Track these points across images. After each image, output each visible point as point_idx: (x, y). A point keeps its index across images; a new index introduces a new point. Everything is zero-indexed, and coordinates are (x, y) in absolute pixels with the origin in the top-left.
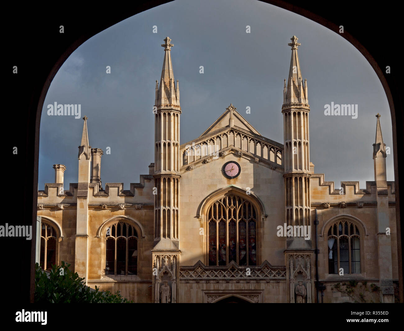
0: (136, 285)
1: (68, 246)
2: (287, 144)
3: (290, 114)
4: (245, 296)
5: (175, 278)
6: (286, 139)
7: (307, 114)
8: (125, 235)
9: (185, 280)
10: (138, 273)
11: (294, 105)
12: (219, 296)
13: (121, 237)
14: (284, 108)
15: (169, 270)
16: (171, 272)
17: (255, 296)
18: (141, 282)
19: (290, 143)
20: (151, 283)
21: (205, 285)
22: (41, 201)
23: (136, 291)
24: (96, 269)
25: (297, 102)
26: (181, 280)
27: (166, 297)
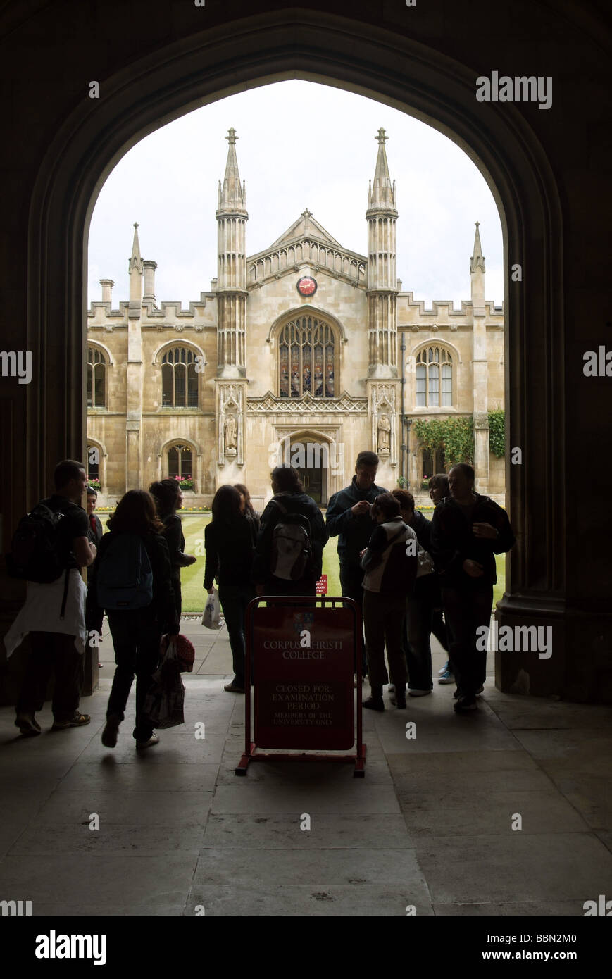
0: (197, 418)
1: (119, 374)
2: (371, 256)
3: (375, 221)
4: (322, 431)
5: (241, 410)
6: (370, 250)
7: (394, 221)
8: (183, 361)
9: (253, 413)
10: (199, 405)
11: (380, 211)
12: (292, 431)
13: (180, 364)
14: (369, 215)
15: (235, 401)
16: (237, 404)
17: (333, 431)
18: (203, 416)
19: (375, 256)
20: (214, 416)
21: (275, 418)
22: (91, 322)
23: (197, 426)
24: (151, 400)
25: (383, 205)
26: (248, 413)
27: (232, 432)
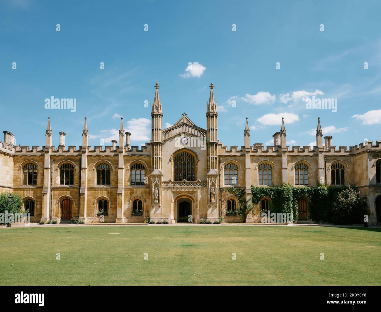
0: (144, 189)
1: (115, 172)
2: (208, 130)
3: (209, 117)
4: (190, 194)
5: (160, 186)
6: (207, 127)
7: (216, 117)
9: (164, 187)
10: (145, 184)
11: (211, 113)
12: (178, 194)
13: (138, 169)
14: (207, 114)
15: (158, 183)
17: (194, 194)
18: (146, 188)
19: (209, 129)
20: (150, 188)
21: (173, 189)
23: (144, 191)
25: (212, 111)
27: (157, 194)
